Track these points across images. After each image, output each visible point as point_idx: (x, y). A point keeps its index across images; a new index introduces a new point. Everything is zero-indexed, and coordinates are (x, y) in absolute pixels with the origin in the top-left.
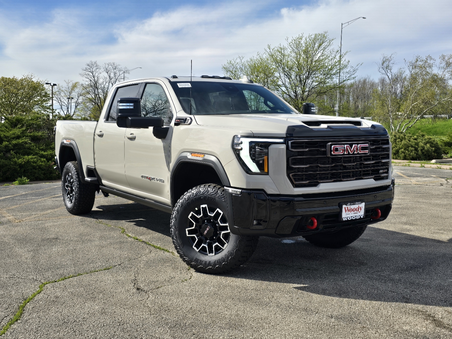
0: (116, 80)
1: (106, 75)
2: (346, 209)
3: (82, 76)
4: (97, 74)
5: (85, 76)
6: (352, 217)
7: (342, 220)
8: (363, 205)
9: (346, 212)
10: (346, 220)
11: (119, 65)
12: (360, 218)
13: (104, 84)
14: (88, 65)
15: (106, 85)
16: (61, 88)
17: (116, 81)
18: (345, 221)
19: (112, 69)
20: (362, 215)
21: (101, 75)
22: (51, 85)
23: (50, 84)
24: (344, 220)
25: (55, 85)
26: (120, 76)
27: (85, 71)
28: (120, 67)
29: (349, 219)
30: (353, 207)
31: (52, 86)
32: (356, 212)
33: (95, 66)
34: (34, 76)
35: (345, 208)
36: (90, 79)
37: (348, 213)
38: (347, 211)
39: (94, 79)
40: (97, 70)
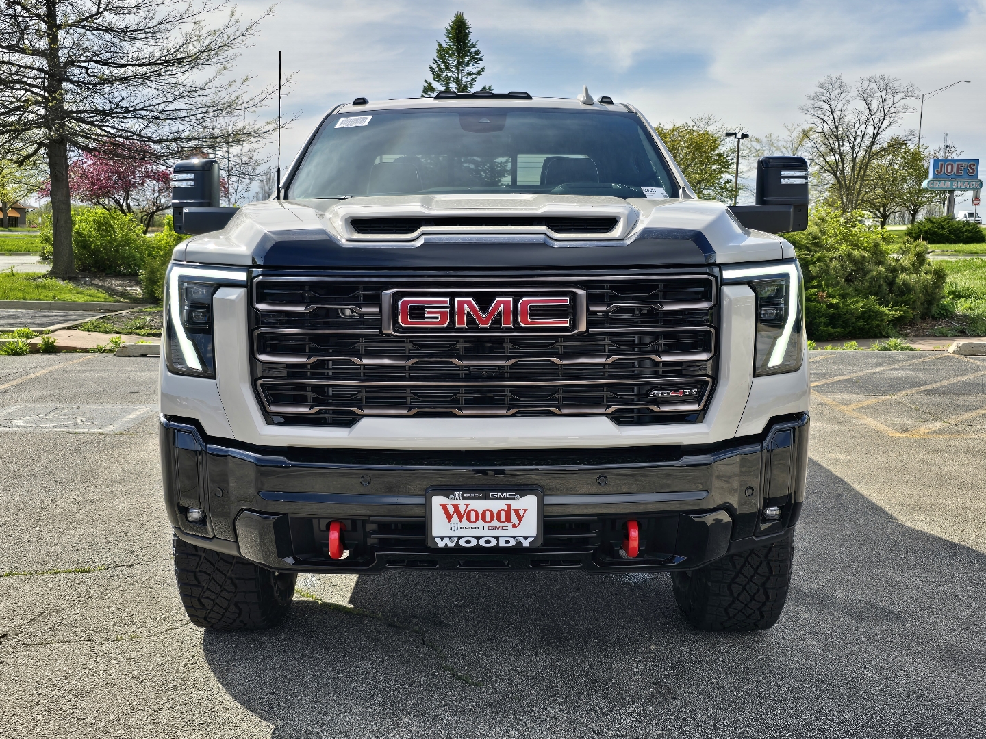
0: (885, 115)
1: (862, 106)
2: (451, 510)
3: (806, 112)
4: (839, 107)
5: (812, 112)
6: (478, 538)
7: (430, 544)
8: (529, 504)
9: (449, 520)
10: (452, 545)
11: (895, 80)
12: (519, 547)
13: (856, 127)
14: (822, 86)
15: (859, 130)
16: (776, 141)
17: (884, 119)
18: (446, 549)
19: (877, 89)
20: (526, 538)
21: (850, 108)
22: (736, 138)
23: (735, 134)
24: (441, 544)
25: (744, 136)
26: (894, 106)
27: (812, 102)
28: (896, 84)
29: (462, 543)
30: (479, 505)
31: (739, 138)
32: (495, 523)
33: (837, 86)
34: (714, 121)
35: (444, 507)
36: (822, 116)
37: (460, 525)
38: (455, 517)
39: (831, 116)
40: (843, 95)
